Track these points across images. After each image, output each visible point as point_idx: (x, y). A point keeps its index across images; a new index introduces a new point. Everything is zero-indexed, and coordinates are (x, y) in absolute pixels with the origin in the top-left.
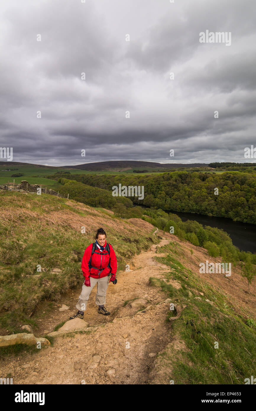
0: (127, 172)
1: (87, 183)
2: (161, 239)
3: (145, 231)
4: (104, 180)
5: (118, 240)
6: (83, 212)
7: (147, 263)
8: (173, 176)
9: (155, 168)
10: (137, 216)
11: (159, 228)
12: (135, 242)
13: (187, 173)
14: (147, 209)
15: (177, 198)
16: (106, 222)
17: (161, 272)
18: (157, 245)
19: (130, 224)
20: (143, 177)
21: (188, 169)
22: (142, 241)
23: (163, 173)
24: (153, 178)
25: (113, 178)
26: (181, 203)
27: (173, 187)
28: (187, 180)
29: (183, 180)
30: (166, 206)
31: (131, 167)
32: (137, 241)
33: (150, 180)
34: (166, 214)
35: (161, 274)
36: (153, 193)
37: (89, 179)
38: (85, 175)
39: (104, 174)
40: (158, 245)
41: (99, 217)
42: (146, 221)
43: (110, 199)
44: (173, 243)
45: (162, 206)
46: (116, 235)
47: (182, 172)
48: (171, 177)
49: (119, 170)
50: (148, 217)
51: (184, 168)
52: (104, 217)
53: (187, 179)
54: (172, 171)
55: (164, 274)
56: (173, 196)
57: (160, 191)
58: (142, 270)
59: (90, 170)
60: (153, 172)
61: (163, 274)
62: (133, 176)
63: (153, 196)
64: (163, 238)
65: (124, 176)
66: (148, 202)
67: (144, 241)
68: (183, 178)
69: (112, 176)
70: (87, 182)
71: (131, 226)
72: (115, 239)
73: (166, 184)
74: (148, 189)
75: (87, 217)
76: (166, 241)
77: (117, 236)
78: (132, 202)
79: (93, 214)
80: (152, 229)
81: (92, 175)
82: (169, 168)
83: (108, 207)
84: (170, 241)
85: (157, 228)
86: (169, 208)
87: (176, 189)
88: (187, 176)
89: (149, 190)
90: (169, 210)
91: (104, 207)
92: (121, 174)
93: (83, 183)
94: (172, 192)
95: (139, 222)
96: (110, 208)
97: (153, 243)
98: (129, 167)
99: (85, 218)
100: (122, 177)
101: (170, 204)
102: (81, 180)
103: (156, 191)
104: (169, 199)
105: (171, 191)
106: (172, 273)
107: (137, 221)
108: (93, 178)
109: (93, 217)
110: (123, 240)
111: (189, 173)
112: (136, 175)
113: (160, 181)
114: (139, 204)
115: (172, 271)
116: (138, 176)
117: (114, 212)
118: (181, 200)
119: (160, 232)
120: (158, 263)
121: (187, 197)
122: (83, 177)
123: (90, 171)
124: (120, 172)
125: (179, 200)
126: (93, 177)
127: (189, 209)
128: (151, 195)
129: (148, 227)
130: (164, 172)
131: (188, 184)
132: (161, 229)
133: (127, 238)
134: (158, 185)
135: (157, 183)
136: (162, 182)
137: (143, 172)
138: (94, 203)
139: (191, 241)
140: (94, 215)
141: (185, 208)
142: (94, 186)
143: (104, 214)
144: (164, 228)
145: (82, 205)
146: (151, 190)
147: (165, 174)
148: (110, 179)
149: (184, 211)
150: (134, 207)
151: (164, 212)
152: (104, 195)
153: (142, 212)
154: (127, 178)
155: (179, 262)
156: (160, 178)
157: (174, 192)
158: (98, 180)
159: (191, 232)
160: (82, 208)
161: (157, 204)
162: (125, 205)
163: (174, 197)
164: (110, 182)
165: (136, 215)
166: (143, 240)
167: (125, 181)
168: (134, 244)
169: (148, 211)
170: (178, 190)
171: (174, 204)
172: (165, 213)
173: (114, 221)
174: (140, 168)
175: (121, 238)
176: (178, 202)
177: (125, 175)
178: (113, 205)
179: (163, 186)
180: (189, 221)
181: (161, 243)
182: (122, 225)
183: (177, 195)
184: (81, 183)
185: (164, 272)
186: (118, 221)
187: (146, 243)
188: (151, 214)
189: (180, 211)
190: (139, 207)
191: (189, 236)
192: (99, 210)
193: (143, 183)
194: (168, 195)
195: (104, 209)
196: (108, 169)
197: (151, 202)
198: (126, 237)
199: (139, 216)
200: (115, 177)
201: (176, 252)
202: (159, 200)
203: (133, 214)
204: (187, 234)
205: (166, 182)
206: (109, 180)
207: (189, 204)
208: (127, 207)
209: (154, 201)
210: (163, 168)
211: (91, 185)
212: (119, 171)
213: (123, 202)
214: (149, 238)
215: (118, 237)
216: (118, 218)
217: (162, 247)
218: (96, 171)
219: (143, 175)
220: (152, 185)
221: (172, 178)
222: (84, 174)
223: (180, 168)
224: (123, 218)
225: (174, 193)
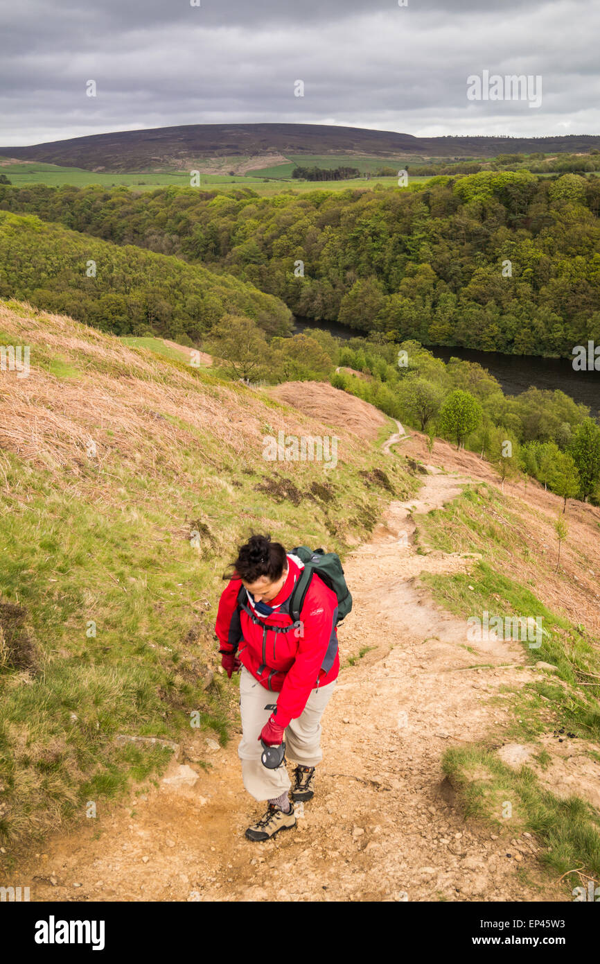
0: (266, 176)
1: (90, 227)
2: (423, 471)
3: (355, 440)
4: (161, 214)
5: (240, 495)
6: (64, 358)
7: (390, 613)
8: (470, 193)
9: (390, 159)
10: (313, 374)
11: (408, 425)
12: (318, 498)
13: (533, 177)
14: (355, 340)
15: (483, 294)
16: (178, 403)
17: (482, 683)
18: (409, 505)
19: (285, 409)
20: (337, 199)
21: (537, 164)
22: (347, 487)
23: (424, 181)
24: (381, 202)
25: (204, 202)
26: (501, 314)
27: (468, 245)
28: (531, 214)
29: (514, 213)
30: (436, 327)
31: (282, 153)
32: (323, 493)
33: (365, 213)
34: (436, 364)
35: (486, 697)
36: (380, 270)
37: (96, 210)
38: (75, 190)
39: (161, 187)
40: (415, 503)
41: (143, 383)
42: (350, 393)
43: (192, 297)
44: (477, 492)
45: (418, 327)
46: (227, 468)
47: (509, 174)
48: (463, 198)
49: (230, 168)
50: (357, 373)
51: (520, 155)
52: (165, 379)
53: (533, 206)
54: (467, 171)
55: (502, 700)
56: (466, 284)
57: (410, 264)
58: (379, 673)
59: (100, 168)
60: (383, 175)
61: (495, 701)
62: (291, 192)
63: (380, 284)
64: (429, 468)
65: (254, 195)
66: (359, 311)
67: (354, 489)
68: (514, 204)
69: (201, 196)
70: (88, 221)
71: (290, 417)
72: (224, 491)
73: (440, 230)
74: (359, 254)
75: (87, 380)
76: (443, 480)
77: (231, 471)
78: (288, 313)
79: (115, 368)
80: (376, 425)
81: (110, 192)
82: (453, 158)
83: (188, 333)
84: (459, 482)
85: (399, 424)
86: (450, 337)
87: (482, 251)
88: (530, 193)
89: (364, 257)
90: (450, 344)
91: (171, 336)
92: (238, 187)
93: (72, 226)
94: (462, 266)
95: (319, 400)
96: (193, 338)
97: (394, 494)
98: (274, 153)
99: (74, 385)
100: (246, 197)
101: (453, 321)
102: (60, 213)
103: (393, 261)
104: (449, 299)
105: (460, 260)
106: (541, 690)
107: (312, 393)
108: (114, 204)
109: (115, 382)
110: (262, 489)
111: (540, 180)
112: (307, 188)
113: (412, 214)
114: (317, 318)
115: (540, 678)
116: (315, 194)
117: (216, 354)
118: (499, 303)
119: (410, 439)
120: (447, 614)
121: (526, 288)
122: (68, 201)
123: (99, 172)
124: (232, 178)
125: (491, 303)
126: (114, 200)
127: (532, 339)
128: (374, 281)
129: (362, 418)
130: (432, 174)
131: (535, 232)
132: (414, 427)
133: (277, 480)
134: (404, 237)
135: (398, 226)
136: (419, 223)
137: (336, 175)
138: (124, 318)
139: (541, 476)
140: (121, 372)
141: (518, 338)
142: (120, 241)
143: (168, 368)
144: (430, 422)
145: (63, 323)
146: (372, 259)
147: (433, 184)
148: (192, 208)
149: (514, 351)
150: (300, 335)
151: (427, 354)
152: (166, 282)
153: (332, 354)
154: (267, 202)
155: (528, 592)
156: (411, 203)
157: (472, 267)
158: (138, 212)
159: (541, 438)
160: (64, 341)
161: (397, 321)
162: (259, 325)
163: (473, 287)
164: (189, 223)
165: (304, 367)
166: (348, 482)
167: (257, 218)
168: (310, 509)
169: (361, 350)
170: (490, 258)
171: (473, 318)
172: (433, 359)
173: (216, 396)
174: (324, 157)
175: (249, 482)
176: (489, 312)
177: (258, 192)
178: (209, 325)
179: (424, 239)
180: (534, 391)
181: (426, 491)
182: (251, 416)
183: (484, 279)
184: (61, 228)
185: (496, 682)
186: (234, 396)
187: (365, 497)
188: (370, 364)
189: (495, 350)
190: (318, 332)
191: (532, 454)
192: (142, 349)
193: (339, 225)
194: (447, 282)
195: (168, 343)
196: (179, 162)
197: (373, 308)
198: (272, 476)
199: (320, 371)
200: (215, 201)
201: (492, 534)
202: (406, 301)
203: (296, 363)
204: (525, 450)
205: (438, 220)
206: (184, 213)
207: (535, 321)
208: (271, 333)
209: (385, 306)
210: (427, 158)
211: (105, 238)
212: (232, 174)
213: (250, 313)
214: (372, 474)
215: (240, 477)
216: (232, 383)
217: (432, 513)
218: (125, 172)
219: (336, 188)
220: (375, 234)
221: (466, 202)
222: (71, 185)
223: (503, 157)
224: (253, 380)
225: (471, 272)
